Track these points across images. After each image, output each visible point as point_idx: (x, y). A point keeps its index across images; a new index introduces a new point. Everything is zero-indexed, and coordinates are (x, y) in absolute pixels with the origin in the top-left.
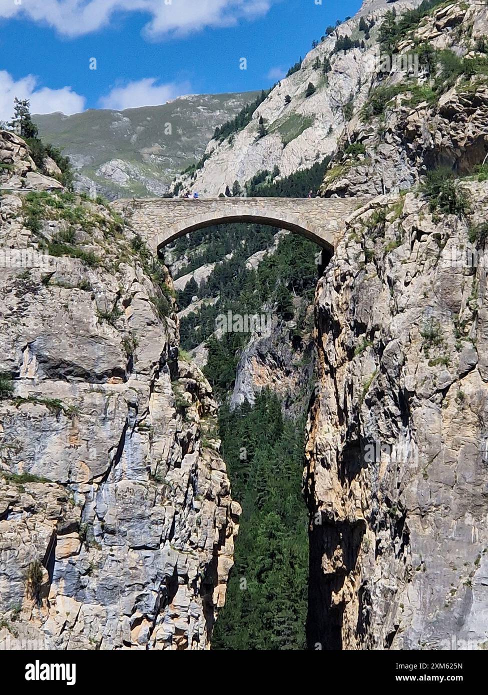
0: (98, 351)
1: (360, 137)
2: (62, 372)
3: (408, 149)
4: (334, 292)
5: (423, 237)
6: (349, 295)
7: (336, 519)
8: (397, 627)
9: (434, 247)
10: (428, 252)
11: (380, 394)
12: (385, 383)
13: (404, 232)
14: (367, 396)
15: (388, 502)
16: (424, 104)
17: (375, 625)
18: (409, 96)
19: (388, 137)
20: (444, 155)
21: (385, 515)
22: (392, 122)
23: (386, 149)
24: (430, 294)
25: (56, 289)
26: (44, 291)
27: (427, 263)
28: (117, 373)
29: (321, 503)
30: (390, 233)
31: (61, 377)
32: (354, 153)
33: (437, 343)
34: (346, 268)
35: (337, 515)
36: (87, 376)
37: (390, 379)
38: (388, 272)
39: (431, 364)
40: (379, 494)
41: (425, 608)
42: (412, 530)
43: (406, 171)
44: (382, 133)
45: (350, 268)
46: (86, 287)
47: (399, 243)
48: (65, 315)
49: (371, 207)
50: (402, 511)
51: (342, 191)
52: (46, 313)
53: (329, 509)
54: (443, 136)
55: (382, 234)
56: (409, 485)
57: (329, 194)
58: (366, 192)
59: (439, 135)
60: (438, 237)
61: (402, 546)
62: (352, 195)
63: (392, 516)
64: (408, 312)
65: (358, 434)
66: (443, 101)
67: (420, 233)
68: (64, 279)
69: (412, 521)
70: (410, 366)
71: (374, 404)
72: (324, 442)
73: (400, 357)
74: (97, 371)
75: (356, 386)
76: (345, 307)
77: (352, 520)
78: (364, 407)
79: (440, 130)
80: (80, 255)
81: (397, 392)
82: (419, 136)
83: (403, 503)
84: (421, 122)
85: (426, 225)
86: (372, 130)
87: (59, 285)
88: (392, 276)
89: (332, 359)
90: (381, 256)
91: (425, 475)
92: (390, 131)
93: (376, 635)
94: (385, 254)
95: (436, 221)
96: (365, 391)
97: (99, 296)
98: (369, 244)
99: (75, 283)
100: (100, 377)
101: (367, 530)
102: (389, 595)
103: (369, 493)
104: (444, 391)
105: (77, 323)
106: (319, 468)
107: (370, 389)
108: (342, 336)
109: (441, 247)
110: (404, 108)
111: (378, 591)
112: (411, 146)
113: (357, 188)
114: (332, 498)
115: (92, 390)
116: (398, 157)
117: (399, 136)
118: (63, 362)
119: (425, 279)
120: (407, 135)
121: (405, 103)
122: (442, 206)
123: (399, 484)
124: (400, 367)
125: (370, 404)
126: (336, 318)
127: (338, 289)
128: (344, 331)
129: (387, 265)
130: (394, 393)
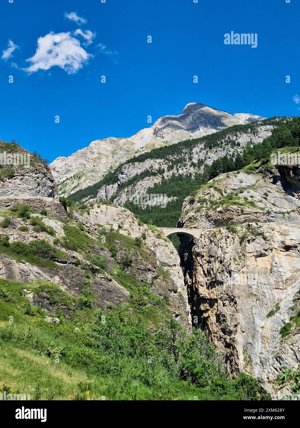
0: (171, 260)
1: (195, 216)
2: (164, 265)
3: (208, 219)
4: (202, 249)
5: (229, 238)
6: (207, 249)
7: (206, 298)
8: (238, 323)
9: (232, 240)
10: (231, 241)
11: (223, 271)
12: (224, 269)
13: (223, 236)
14: (219, 271)
15: (227, 294)
16: (212, 210)
17: (229, 322)
18: (206, 209)
19: (203, 217)
20: (219, 221)
21: (227, 298)
22: (204, 214)
23: (203, 219)
24: (233, 250)
25: (161, 246)
26: (159, 247)
27: (232, 243)
28: (175, 265)
29: (201, 294)
30: (218, 236)
31: (164, 266)
32: (195, 220)
33: (236, 260)
34: (205, 244)
35: (207, 297)
36: (169, 266)
37: (226, 268)
38: (220, 245)
39: (236, 265)
40: (224, 293)
41: (244, 319)
42: (237, 301)
43: (208, 224)
44: (201, 216)
45: (206, 244)
46: (167, 246)
47: (222, 239)
48: (164, 252)
49: (208, 231)
50: (234, 297)
51: (195, 228)
52: (160, 252)
53: (204, 296)
54: (219, 217)
55: (215, 236)
56: (235, 291)
57: (191, 228)
58: (201, 228)
59: (218, 217)
60: (233, 238)
61: (234, 305)
62: (198, 228)
63: (229, 297)
64: (229, 254)
65: (216, 279)
66: (218, 209)
67: (228, 237)
68: (162, 244)
69: (237, 299)
70: (232, 265)
71: (221, 273)
72: (201, 281)
73: (229, 264)
74: (171, 265)
75: (214, 269)
76: (205, 252)
77: (213, 298)
78: (218, 273)
79: (218, 216)
80: (163, 239)
81: (228, 271)
82: (211, 217)
83: (234, 295)
84: (212, 214)
85: (230, 235)
86: (198, 215)
87: (161, 245)
88: (221, 246)
89: (201, 263)
90: (217, 241)
91: (238, 289)
92: (203, 215)
93: (229, 325)
94: (218, 241)
95: (231, 235)
96: (218, 270)
97: (169, 248)
98: (212, 239)
99: (164, 245)
100: (172, 266)
101: (219, 300)
102: (231, 315)
103: (219, 293)
104: (240, 271)
105: (166, 254)
106: (200, 286)
107: (220, 270)
108: (205, 258)
109: (234, 240)
110: (206, 211)
111: (228, 315)
112: (209, 219)
113: (199, 227)
114: (205, 293)
115: (171, 269)
116: (205, 221)
117: (206, 216)
118: (165, 263)
119: (231, 247)
120: (208, 217)
121: (206, 210)
122: (232, 231)
123: (231, 291)
124: (229, 266)
125: (219, 273)
126: (202, 254)
127: (203, 248)
128: (205, 257)
129: (219, 243)
130: (227, 271)
